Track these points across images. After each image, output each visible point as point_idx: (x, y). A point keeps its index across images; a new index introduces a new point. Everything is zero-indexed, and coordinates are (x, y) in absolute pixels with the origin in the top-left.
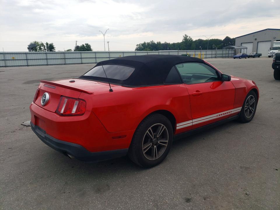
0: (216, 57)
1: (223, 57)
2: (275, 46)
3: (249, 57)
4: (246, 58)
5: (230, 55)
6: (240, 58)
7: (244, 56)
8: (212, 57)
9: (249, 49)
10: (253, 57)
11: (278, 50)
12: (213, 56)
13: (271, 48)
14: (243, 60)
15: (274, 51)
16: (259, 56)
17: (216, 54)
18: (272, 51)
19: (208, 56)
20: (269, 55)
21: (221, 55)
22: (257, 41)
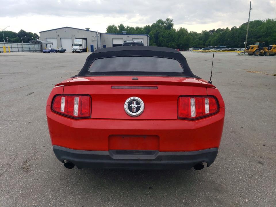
0: (23, 51)
1: (31, 51)
2: (76, 43)
3: (57, 51)
4: (54, 53)
5: (38, 49)
6: (49, 53)
7: (53, 51)
8: (18, 51)
9: (54, 44)
10: (60, 52)
11: (79, 47)
12: (20, 49)
13: (73, 45)
14: (52, 54)
15: (76, 47)
16: (64, 51)
17: (22, 48)
18: (74, 47)
19: (14, 50)
20: (73, 50)
21: (28, 49)
22: (60, 37)
